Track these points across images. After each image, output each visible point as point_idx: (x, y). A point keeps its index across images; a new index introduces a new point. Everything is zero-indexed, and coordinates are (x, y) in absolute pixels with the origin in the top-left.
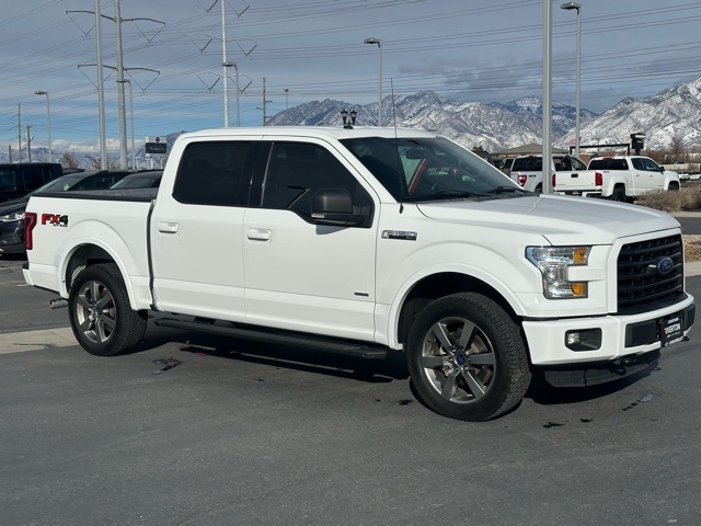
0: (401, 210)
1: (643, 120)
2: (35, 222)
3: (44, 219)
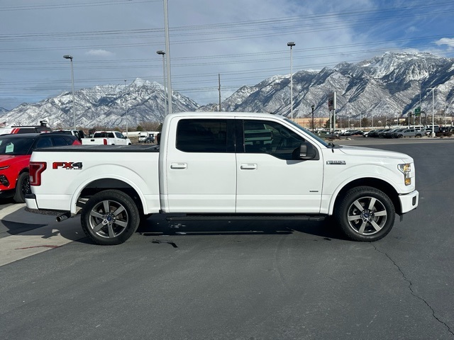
0: (333, 151)
1: (32, 114)
2: (45, 168)
3: (56, 165)
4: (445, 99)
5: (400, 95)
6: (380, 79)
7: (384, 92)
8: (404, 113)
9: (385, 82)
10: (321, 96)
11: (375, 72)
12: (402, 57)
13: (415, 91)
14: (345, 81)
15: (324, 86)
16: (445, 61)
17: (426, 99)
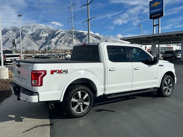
2: (45, 74)
3: (52, 72)
4: (54, 44)
5: (38, 42)
6: (30, 35)
7: (32, 40)
8: (40, 49)
9: (32, 36)
10: (4, 40)
11: (27, 32)
12: (38, 27)
13: (43, 41)
14: (15, 35)
15: (5, 36)
16: (54, 30)
17: (48, 44)
